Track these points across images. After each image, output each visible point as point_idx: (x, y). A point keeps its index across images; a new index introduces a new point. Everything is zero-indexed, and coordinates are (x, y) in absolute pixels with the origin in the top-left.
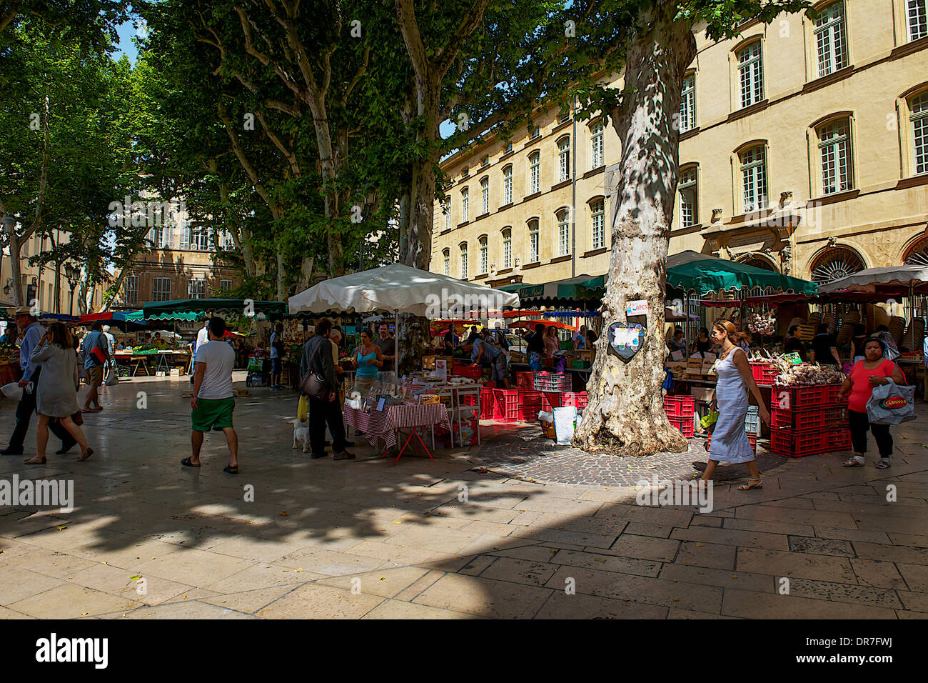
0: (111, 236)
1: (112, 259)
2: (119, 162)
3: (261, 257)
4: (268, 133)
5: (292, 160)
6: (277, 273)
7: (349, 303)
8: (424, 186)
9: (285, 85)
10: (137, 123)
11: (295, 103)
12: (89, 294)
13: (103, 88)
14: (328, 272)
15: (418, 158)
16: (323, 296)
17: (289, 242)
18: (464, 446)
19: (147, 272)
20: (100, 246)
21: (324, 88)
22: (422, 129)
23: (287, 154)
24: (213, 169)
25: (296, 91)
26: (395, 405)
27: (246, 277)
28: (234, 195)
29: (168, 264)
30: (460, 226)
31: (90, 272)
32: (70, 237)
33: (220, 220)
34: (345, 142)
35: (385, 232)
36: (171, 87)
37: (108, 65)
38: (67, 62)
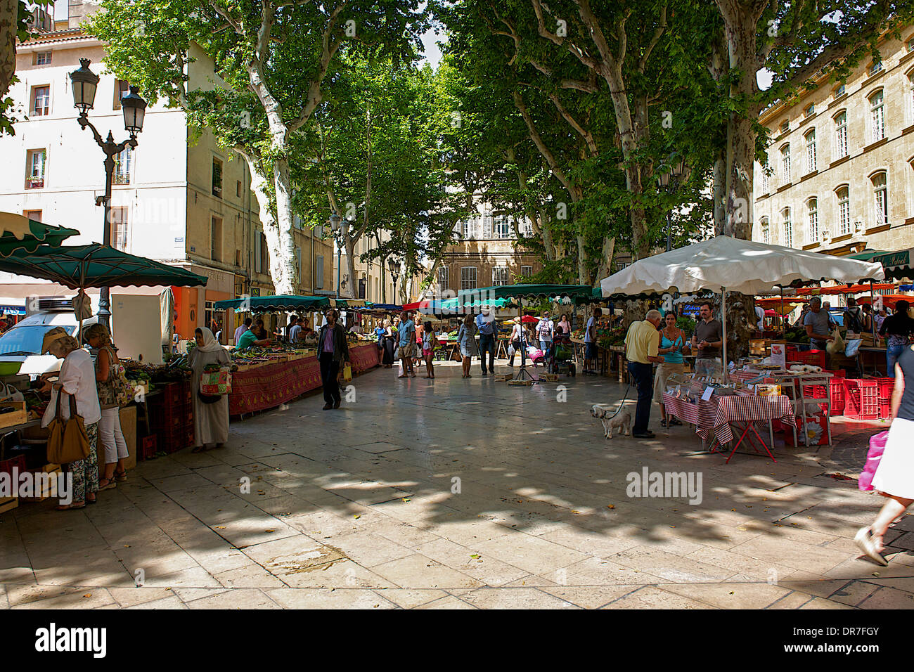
0: (424, 231)
1: (427, 252)
2: (428, 162)
3: (561, 240)
4: (563, 115)
5: (589, 139)
6: (578, 255)
7: (670, 282)
8: (741, 146)
9: (579, 61)
10: (442, 123)
11: (590, 79)
12: (408, 285)
13: (413, 96)
14: (633, 252)
15: (732, 116)
16: (640, 277)
17: (591, 223)
18: (811, 445)
19: (456, 262)
20: (416, 241)
21: (621, 58)
22: (735, 83)
23: (583, 133)
24: (511, 158)
25: (591, 66)
26: (726, 395)
27: (547, 263)
28: (532, 181)
29: (474, 254)
30: (780, 190)
31: (408, 266)
32: (391, 235)
33: (520, 207)
34: (645, 112)
35: (696, 204)
36: (470, 85)
37: (415, 74)
38: (382, 77)
